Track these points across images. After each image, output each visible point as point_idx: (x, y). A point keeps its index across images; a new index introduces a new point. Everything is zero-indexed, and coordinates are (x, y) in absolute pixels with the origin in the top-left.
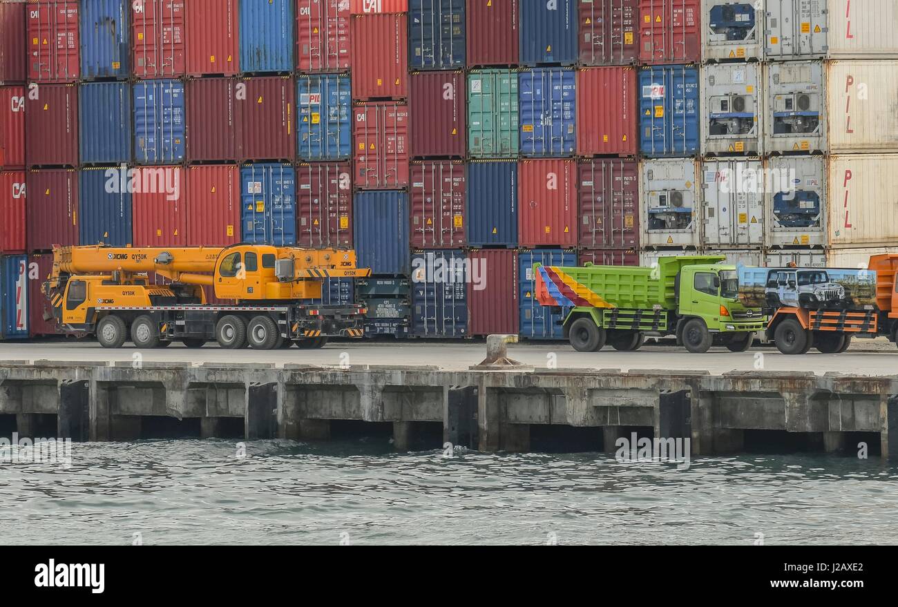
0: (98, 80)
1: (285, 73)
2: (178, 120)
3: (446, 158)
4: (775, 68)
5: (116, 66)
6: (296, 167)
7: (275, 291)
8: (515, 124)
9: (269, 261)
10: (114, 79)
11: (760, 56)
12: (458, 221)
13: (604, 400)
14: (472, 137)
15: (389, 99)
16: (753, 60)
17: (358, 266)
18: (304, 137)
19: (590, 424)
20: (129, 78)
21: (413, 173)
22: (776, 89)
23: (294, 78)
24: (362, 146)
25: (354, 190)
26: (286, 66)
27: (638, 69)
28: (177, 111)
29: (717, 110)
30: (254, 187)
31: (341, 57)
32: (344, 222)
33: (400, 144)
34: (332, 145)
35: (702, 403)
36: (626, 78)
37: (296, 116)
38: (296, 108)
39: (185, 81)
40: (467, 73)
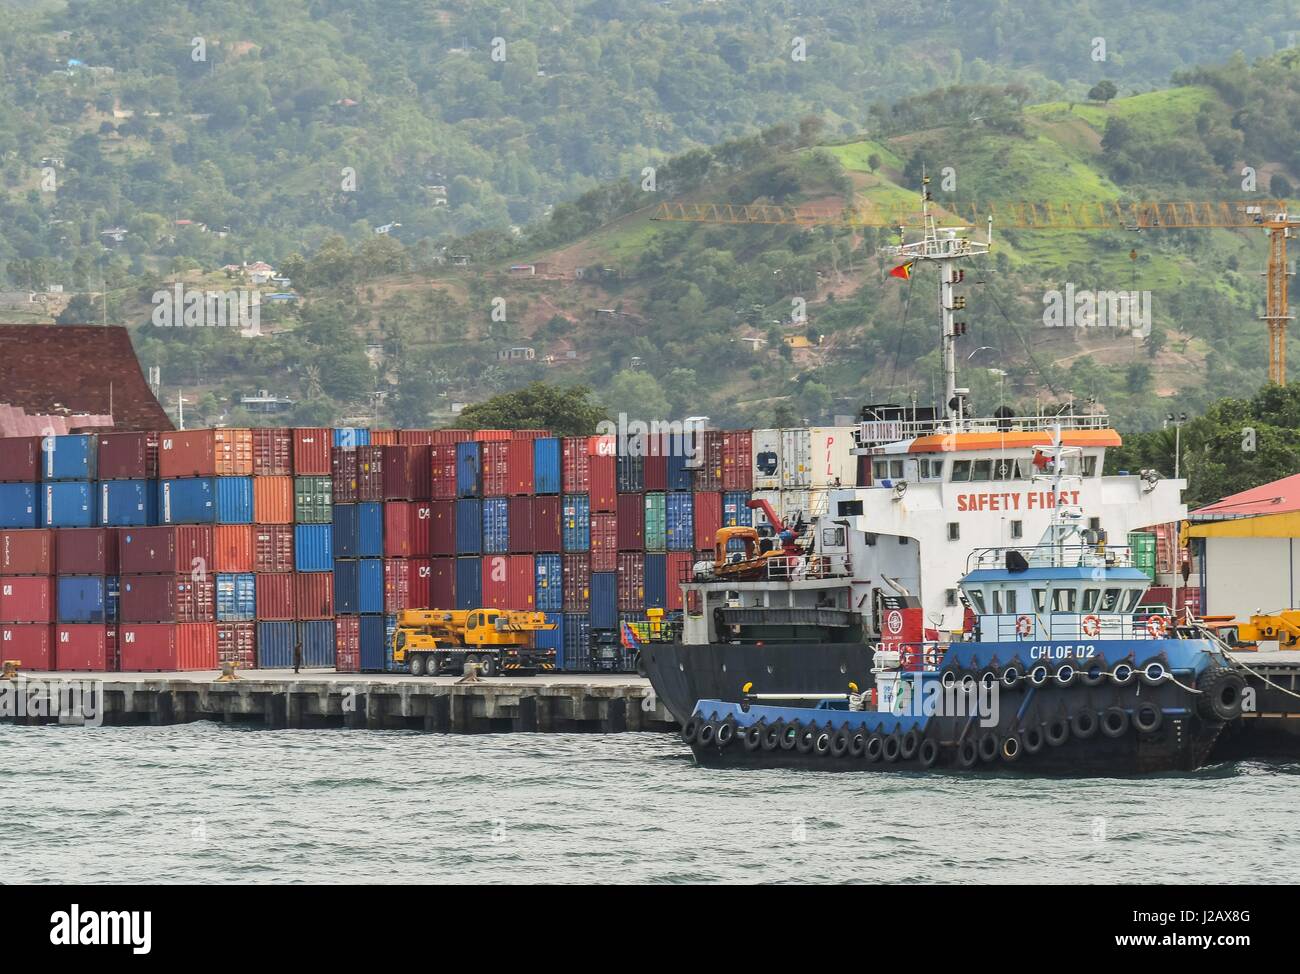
0: (466, 497)
1: (556, 494)
2: (505, 524)
3: (634, 551)
4: (787, 495)
5: (474, 488)
6: (563, 557)
7: (496, 639)
8: (663, 529)
9: (492, 619)
10: (473, 497)
11: (780, 486)
12: (641, 593)
13: (503, 702)
14: (648, 536)
15: (607, 512)
16: (777, 489)
17: (546, 622)
18: (568, 535)
19: (498, 716)
20: (480, 496)
21: (618, 562)
22: (788, 507)
23: (561, 497)
24: (594, 543)
25: (591, 572)
26: (557, 489)
27: (723, 494)
28: (505, 519)
29: (761, 521)
30: (542, 570)
31: (585, 483)
32: (586, 594)
33: (612, 541)
34: (580, 542)
35: (542, 703)
36: (717, 499)
37: (563, 523)
38: (563, 517)
39: (508, 499)
40: (645, 495)
